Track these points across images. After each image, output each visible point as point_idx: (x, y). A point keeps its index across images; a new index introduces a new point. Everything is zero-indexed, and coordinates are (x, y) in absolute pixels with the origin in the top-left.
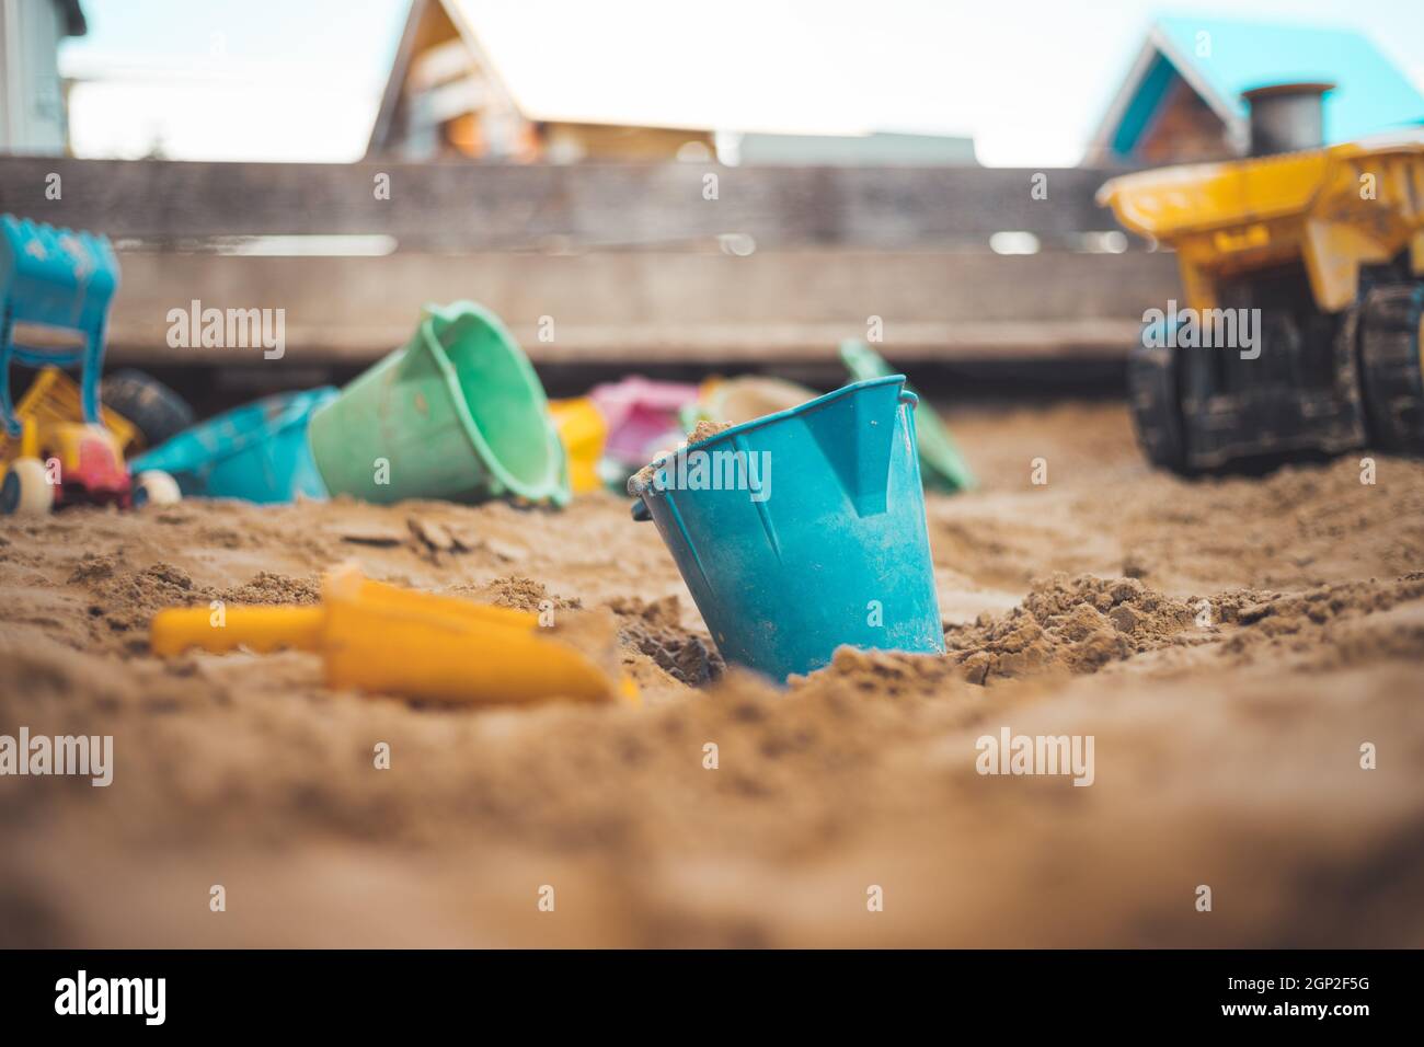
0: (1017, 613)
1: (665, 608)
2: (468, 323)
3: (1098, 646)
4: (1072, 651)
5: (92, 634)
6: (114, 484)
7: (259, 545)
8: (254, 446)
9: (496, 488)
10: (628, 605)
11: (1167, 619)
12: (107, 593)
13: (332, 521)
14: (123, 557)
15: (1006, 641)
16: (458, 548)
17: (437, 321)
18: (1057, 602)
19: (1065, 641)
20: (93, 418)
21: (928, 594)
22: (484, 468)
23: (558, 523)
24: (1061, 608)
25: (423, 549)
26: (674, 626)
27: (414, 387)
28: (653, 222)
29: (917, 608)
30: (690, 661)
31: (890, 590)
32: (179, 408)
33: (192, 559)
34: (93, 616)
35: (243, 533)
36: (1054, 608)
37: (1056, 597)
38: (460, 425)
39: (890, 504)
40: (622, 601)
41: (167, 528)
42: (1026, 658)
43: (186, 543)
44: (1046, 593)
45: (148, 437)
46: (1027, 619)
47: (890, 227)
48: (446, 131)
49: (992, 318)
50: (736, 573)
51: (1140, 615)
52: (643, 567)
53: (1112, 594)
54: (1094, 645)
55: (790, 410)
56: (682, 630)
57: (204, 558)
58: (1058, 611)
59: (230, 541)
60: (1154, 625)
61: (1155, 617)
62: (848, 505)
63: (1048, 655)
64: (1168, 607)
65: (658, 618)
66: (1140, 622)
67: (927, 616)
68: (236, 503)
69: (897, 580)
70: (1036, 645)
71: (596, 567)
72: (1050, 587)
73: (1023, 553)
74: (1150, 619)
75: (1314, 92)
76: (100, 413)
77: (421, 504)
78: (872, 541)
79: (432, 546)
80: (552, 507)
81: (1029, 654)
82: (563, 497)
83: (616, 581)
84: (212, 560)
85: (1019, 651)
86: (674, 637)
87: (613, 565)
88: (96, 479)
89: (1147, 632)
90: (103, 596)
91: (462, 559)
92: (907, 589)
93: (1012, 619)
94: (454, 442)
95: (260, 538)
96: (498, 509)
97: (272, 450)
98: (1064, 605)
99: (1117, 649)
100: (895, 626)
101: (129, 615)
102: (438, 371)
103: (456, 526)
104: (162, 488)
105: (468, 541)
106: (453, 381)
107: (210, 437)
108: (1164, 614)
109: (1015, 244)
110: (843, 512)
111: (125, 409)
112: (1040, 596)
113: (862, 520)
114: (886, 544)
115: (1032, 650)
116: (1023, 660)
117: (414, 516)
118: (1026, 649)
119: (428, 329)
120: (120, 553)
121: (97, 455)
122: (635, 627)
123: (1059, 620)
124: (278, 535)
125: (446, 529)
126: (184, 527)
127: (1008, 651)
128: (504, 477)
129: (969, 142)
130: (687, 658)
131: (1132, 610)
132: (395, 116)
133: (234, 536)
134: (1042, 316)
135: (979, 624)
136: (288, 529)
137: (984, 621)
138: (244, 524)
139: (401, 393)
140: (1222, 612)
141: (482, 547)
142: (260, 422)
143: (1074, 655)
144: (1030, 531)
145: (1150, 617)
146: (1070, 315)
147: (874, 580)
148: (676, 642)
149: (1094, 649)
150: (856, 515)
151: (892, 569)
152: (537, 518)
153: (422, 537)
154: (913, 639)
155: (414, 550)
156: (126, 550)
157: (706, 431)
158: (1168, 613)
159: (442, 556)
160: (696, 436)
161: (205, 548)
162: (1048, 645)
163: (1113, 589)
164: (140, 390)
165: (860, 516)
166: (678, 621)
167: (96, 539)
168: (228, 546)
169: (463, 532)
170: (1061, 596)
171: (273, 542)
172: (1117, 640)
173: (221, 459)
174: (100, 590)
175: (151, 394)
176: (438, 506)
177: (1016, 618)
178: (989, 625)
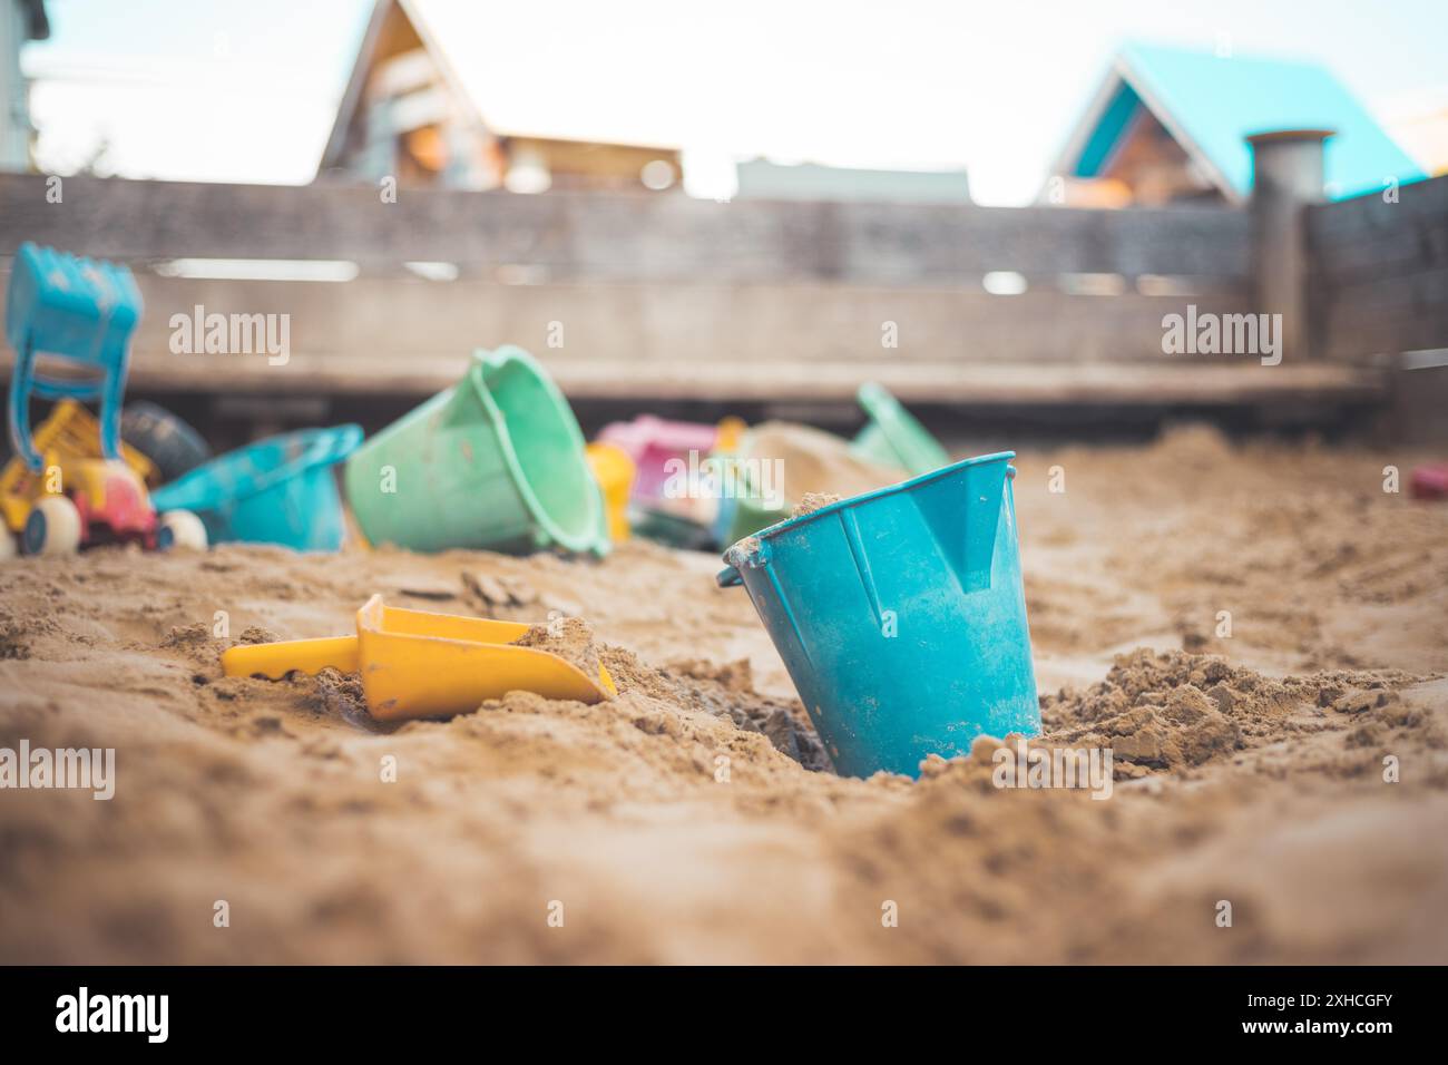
0: (1105, 688)
1: (737, 671)
2: (513, 368)
3: (1212, 731)
4: (1183, 734)
5: (201, 705)
6: (142, 524)
7: (312, 597)
8: (279, 487)
9: (542, 539)
10: (699, 669)
11: (1266, 700)
12: (210, 660)
13: (383, 572)
14: (183, 609)
15: (1116, 723)
16: (514, 602)
17: (486, 367)
18: (1147, 678)
19: (1173, 723)
20: (112, 455)
21: (1028, 671)
22: (531, 518)
23: (603, 574)
24: (1152, 685)
25: (479, 604)
26: (748, 691)
27: (463, 433)
28: (655, 254)
29: (1019, 686)
30: (779, 731)
31: (994, 667)
32: (194, 442)
33: (250, 612)
34: (198, 685)
35: (296, 585)
36: (1145, 684)
37: (1146, 673)
38: (509, 474)
39: (995, 579)
40: (692, 664)
41: (215, 577)
42: (1138, 741)
43: (237, 592)
44: (1133, 668)
45: (164, 473)
46: (1118, 694)
47: (892, 265)
48: (404, 143)
49: (992, 359)
50: (838, 647)
51: (1237, 695)
52: (695, 623)
53: (1205, 672)
54: (1207, 730)
55: (899, 485)
56: (757, 696)
57: (262, 611)
58: (1149, 687)
59: (284, 592)
60: (1253, 705)
61: (1252, 698)
62: (953, 579)
63: (1160, 738)
64: (1266, 687)
65: (733, 682)
66: (1238, 702)
67: (1027, 693)
68: (275, 548)
69: (1000, 657)
70: (1147, 728)
71: (651, 624)
72: (1137, 662)
73: (1064, 611)
74: (1249, 700)
75: (1314, 138)
76: (120, 448)
77: (469, 555)
78: (977, 618)
79: (488, 601)
80: (593, 557)
81: (1141, 738)
82: (604, 548)
83: (674, 639)
84: (271, 613)
85: (1131, 734)
86: (753, 704)
87: (669, 623)
88: (122, 519)
89: (1247, 712)
90: (206, 663)
91: (515, 612)
92: (1009, 667)
93: (1101, 693)
94: (502, 491)
95: (312, 588)
96: (545, 559)
97: (296, 489)
98: (1154, 682)
99: (1231, 734)
100: (998, 702)
101: (237, 684)
102: (486, 418)
103: (510, 580)
104: (189, 529)
105: (523, 595)
106: (502, 429)
107: (226, 474)
108: (1262, 694)
109: (1005, 283)
110: (949, 588)
111: (140, 443)
112: (1129, 672)
113: (967, 597)
114: (990, 620)
115: (1144, 732)
116: (1136, 744)
117: (469, 569)
118: (1138, 733)
119: (478, 376)
120: (179, 606)
121: (123, 495)
122: (714, 693)
123: (1153, 697)
124: (329, 586)
125: (501, 583)
126: (229, 575)
127: (1121, 735)
128: (549, 528)
129: (961, 176)
130: (776, 728)
131: (1229, 690)
132: (353, 126)
133: (286, 587)
134: (1042, 359)
135: (1062, 698)
136: (340, 580)
137: (1067, 694)
138: (294, 574)
139: (445, 440)
140: (1322, 695)
141: (536, 601)
142: (278, 461)
143: (1185, 738)
144: (1068, 588)
145: (1248, 696)
146: (1070, 358)
147: (978, 658)
148: (756, 710)
149: (1208, 734)
150: (962, 592)
151: (995, 644)
152: (582, 569)
153: (478, 591)
154: (1015, 718)
155: (470, 604)
156: (183, 602)
157: (813, 503)
158: (1266, 694)
159: (497, 611)
160: (803, 508)
161: (257, 598)
162: (1159, 728)
163: (1205, 667)
164: (155, 423)
165: (966, 592)
166: (751, 687)
167: (149, 589)
168: (282, 597)
169: (518, 586)
170: (1151, 671)
171: (326, 593)
172: (1231, 725)
173: (244, 497)
174: (201, 656)
175: (167, 428)
176: (486, 557)
177: (1106, 694)
178: (1074, 698)
